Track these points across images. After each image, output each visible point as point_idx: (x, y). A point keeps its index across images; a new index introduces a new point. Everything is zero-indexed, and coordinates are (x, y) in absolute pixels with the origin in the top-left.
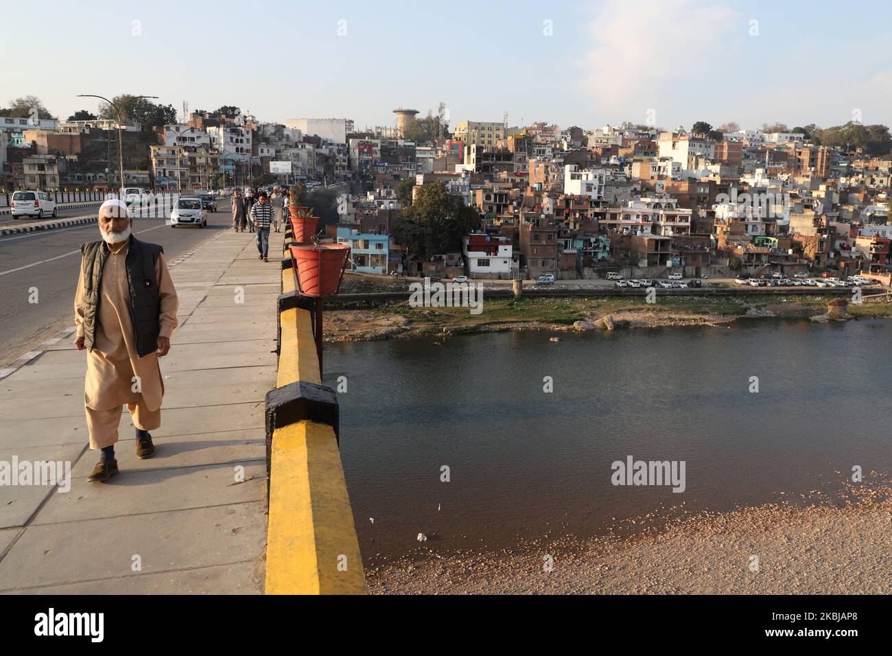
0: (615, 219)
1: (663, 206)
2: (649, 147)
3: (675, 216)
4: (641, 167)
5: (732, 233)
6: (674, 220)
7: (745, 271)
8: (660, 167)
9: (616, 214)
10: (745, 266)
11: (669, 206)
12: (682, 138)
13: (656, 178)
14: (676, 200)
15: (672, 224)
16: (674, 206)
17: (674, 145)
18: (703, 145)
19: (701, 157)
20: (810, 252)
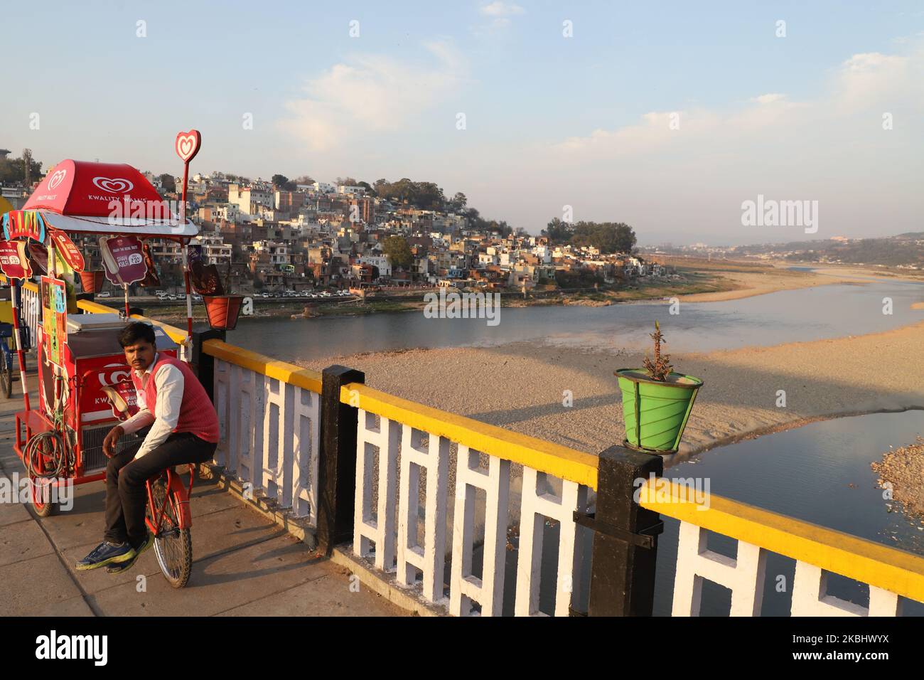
0: (171, 251)
1: (213, 242)
2: (220, 195)
3: (219, 249)
4: (205, 212)
5: (259, 262)
6: (218, 253)
7: (264, 288)
8: (219, 212)
9: (171, 248)
10: (266, 285)
11: (217, 242)
12: (245, 189)
13: (215, 220)
14: (223, 238)
15: (216, 255)
16: (222, 242)
17: (240, 195)
18: (263, 195)
19: (260, 204)
20: (317, 273)
